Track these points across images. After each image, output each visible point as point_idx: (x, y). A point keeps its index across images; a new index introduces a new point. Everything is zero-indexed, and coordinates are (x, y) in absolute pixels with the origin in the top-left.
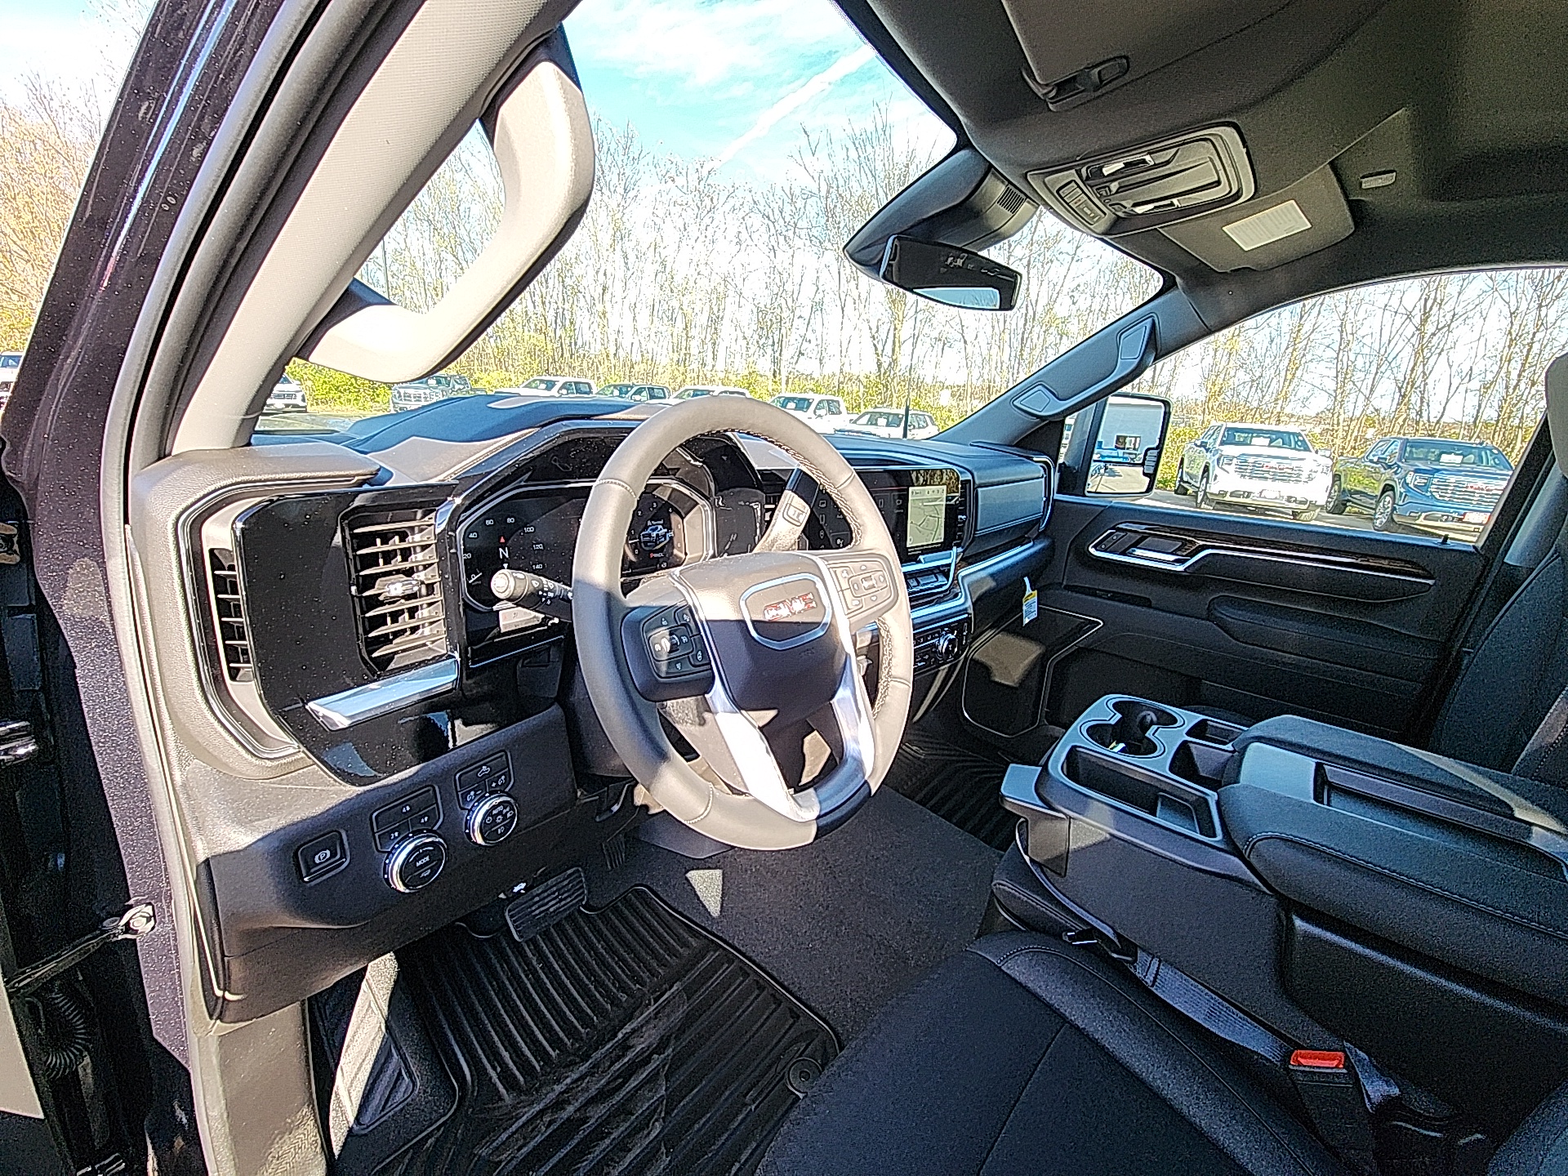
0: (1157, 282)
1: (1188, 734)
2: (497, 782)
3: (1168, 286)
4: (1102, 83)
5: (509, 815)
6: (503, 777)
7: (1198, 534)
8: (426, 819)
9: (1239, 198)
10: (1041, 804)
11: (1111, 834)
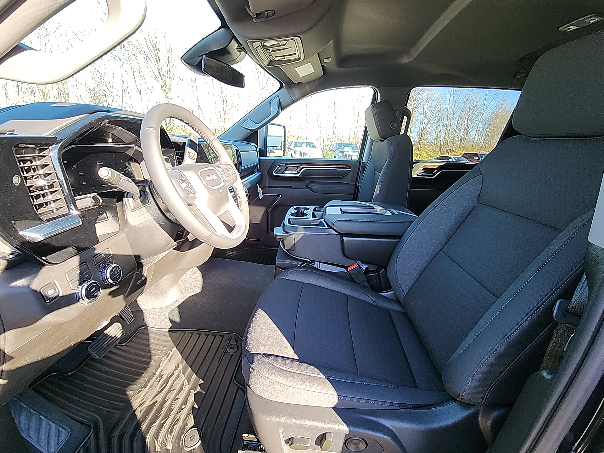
0: (278, 85)
1: (313, 210)
2: (109, 260)
3: (281, 87)
4: (268, 17)
5: (119, 271)
6: (111, 258)
7: (301, 164)
8: (87, 275)
9: (300, 59)
10: (285, 233)
11: (305, 234)
